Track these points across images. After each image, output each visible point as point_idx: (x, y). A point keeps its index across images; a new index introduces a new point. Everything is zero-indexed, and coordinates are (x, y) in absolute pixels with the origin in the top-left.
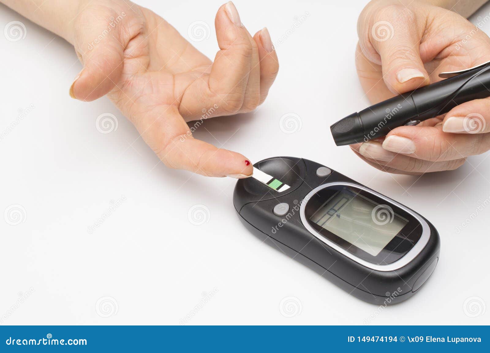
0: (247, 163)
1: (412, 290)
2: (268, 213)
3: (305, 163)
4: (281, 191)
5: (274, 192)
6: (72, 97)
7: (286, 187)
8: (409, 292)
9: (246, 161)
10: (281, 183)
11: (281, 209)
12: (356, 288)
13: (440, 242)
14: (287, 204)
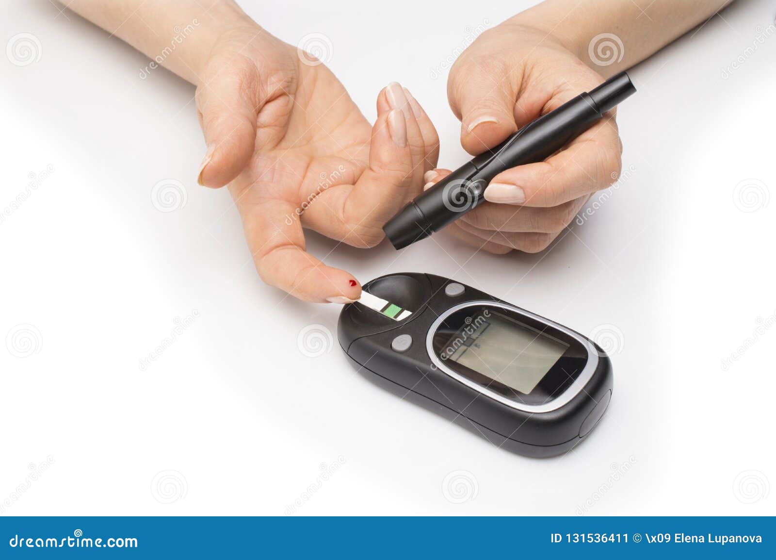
0: (351, 283)
1: (579, 435)
2: (385, 350)
3: (429, 280)
4: (400, 320)
5: (392, 322)
6: (199, 184)
7: (406, 314)
8: (575, 437)
9: (351, 281)
10: (400, 309)
11: (402, 343)
12: (507, 439)
13: (612, 369)
14: (408, 335)
